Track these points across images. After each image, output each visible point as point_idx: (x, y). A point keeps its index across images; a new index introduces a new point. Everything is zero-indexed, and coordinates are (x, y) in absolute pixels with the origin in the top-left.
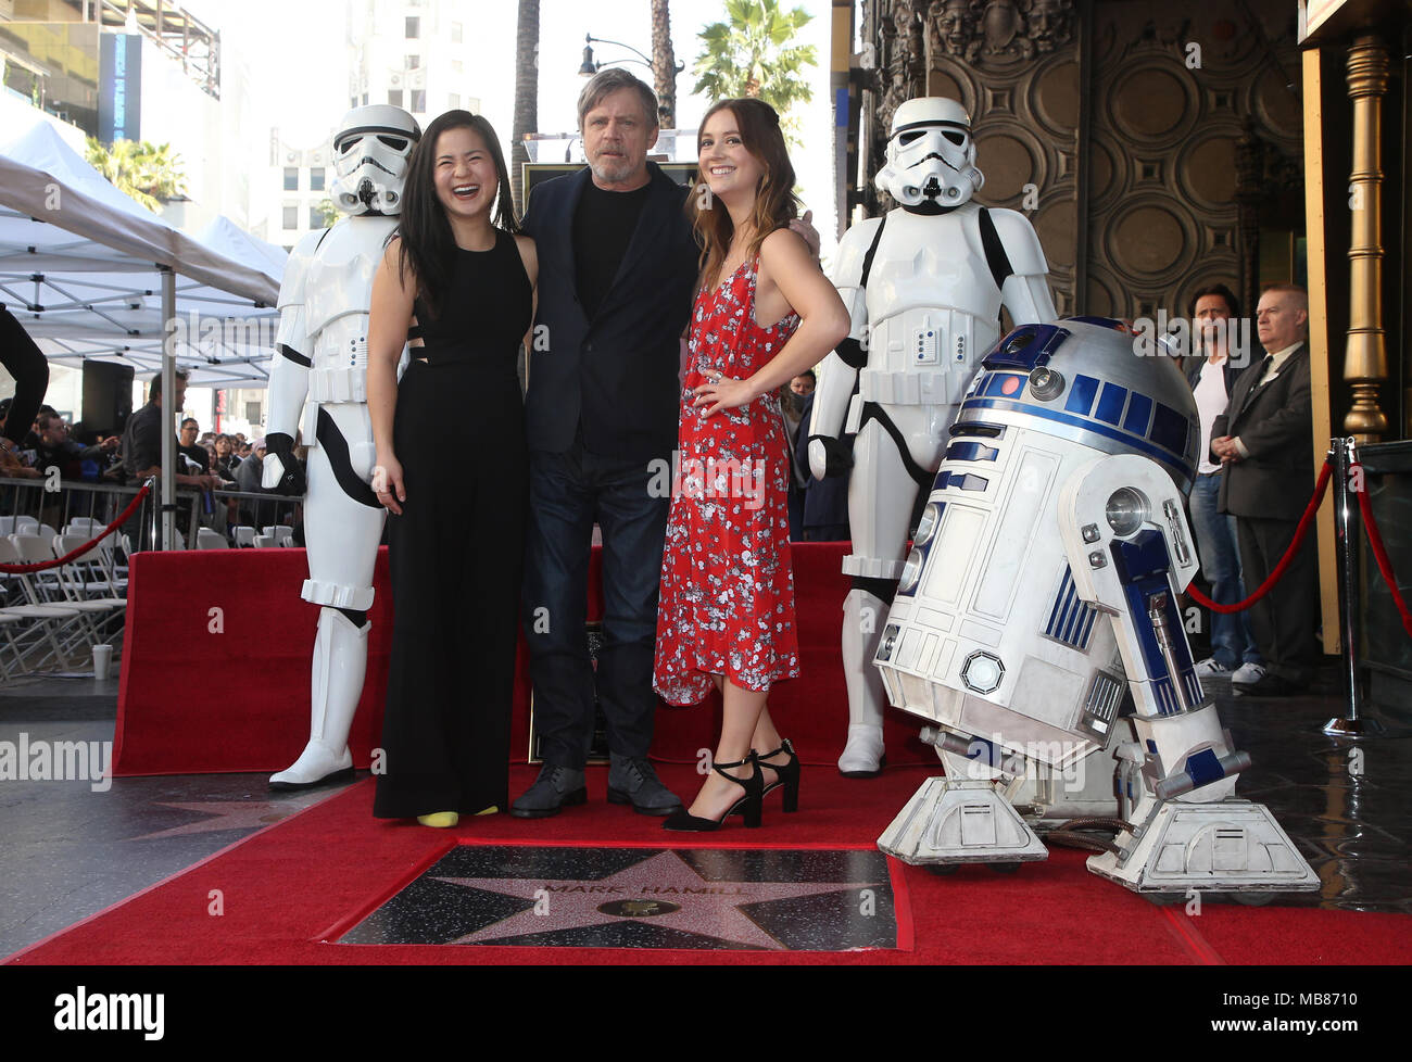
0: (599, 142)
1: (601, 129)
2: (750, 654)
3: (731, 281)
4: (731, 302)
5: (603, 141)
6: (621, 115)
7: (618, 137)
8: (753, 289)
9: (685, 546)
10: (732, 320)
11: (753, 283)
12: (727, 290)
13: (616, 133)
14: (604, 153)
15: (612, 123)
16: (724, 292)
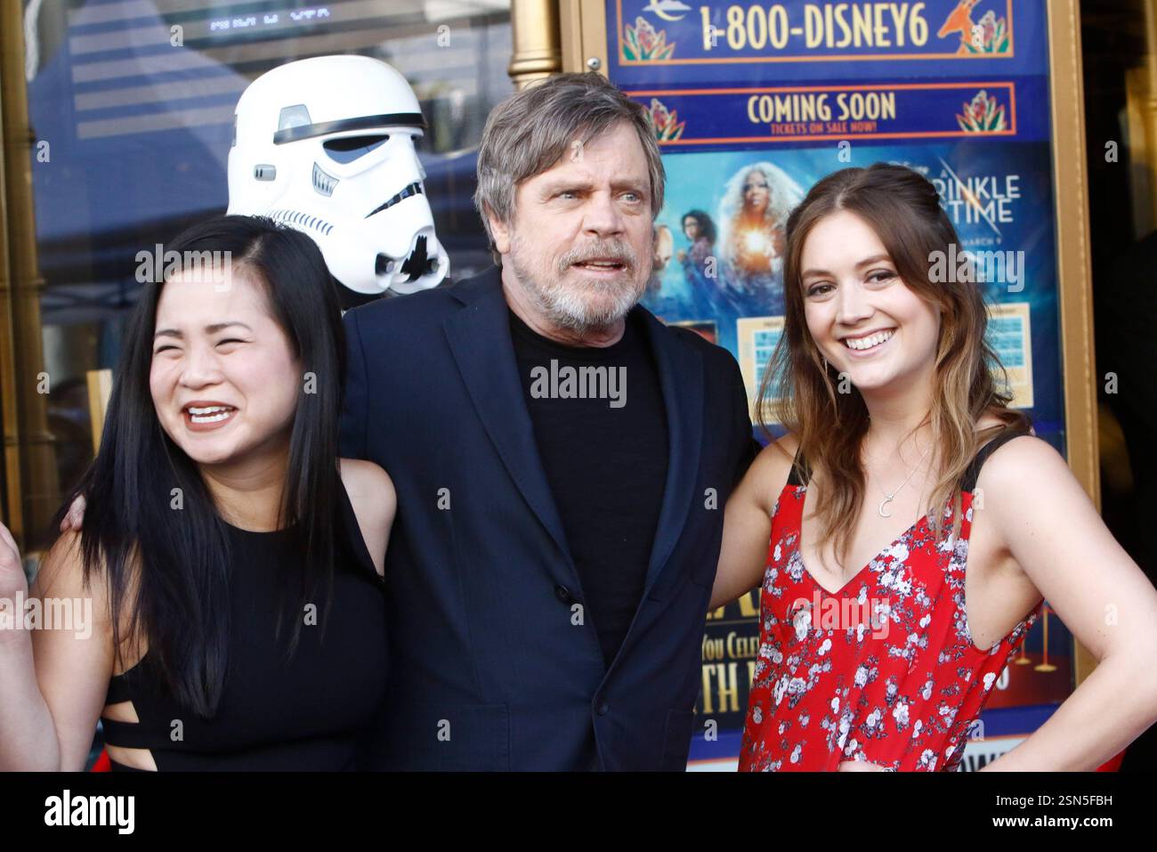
0: (571, 240)
1: (572, 208)
3: (902, 553)
4: (909, 602)
5: (581, 237)
6: (621, 176)
7: (620, 228)
8: (960, 575)
10: (914, 638)
11: (959, 560)
12: (895, 573)
13: (616, 218)
14: (578, 264)
15: (601, 197)
16: (886, 580)
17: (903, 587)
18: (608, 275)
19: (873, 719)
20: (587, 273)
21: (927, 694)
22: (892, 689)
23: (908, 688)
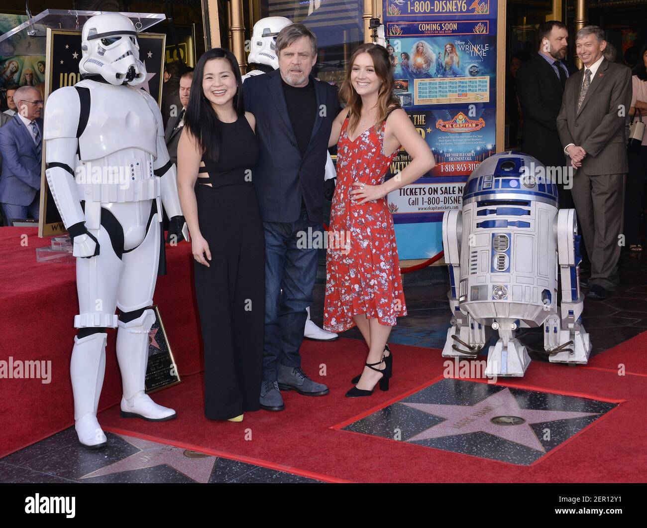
0: (289, 65)
1: (290, 58)
2: (388, 309)
3: (368, 133)
5: (291, 65)
6: (301, 51)
7: (299, 63)
8: (382, 140)
9: (342, 260)
11: (382, 136)
12: (366, 138)
13: (298, 61)
14: (292, 71)
15: (296, 56)
16: (364, 139)
17: (367, 141)
18: (297, 74)
19: (361, 173)
20: (293, 73)
21: (373, 167)
22: (365, 166)
23: (369, 165)
